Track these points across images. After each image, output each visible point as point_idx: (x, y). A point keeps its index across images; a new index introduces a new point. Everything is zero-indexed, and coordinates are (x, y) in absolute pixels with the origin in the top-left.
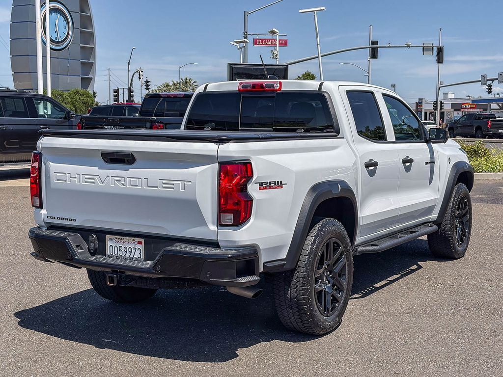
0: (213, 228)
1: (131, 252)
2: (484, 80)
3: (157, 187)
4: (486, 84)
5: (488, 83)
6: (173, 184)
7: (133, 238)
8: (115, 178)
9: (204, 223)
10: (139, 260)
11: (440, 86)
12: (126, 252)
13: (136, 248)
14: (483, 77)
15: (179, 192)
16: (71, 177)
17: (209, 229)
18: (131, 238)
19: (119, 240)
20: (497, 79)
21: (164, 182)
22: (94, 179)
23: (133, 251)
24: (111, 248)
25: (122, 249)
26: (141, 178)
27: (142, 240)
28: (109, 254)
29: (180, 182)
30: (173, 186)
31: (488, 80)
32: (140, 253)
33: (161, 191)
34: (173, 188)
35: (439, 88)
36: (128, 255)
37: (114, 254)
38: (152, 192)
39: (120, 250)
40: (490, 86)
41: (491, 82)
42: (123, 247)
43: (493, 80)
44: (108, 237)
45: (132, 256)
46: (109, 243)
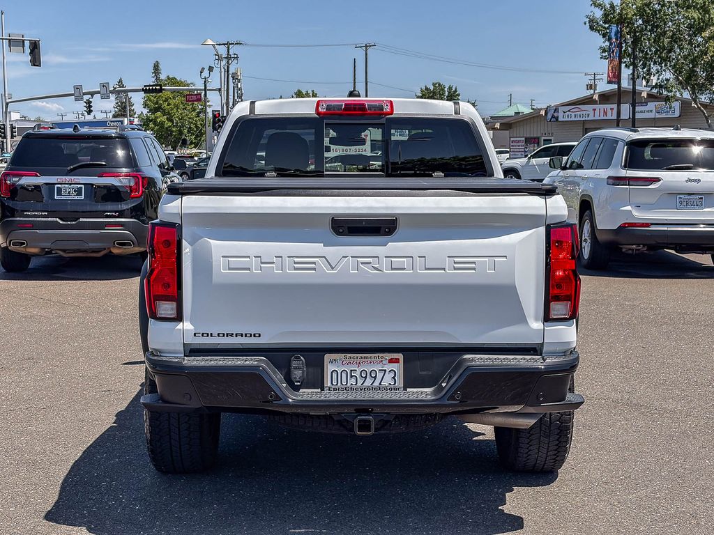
0: (537, 325)
1: (375, 378)
2: (78, 93)
3: (444, 269)
4: (82, 99)
5: (86, 97)
6: (474, 263)
7: (381, 355)
8: (359, 259)
9: (522, 319)
10: (392, 388)
11: (8, 101)
12: (366, 377)
13: (385, 371)
14: (78, 88)
15: (486, 273)
16: (262, 263)
17: (530, 327)
18: (377, 355)
19: (351, 361)
20: (98, 92)
21: (456, 260)
22: (314, 263)
23: (380, 376)
24: (335, 375)
25: (357, 374)
26: (412, 257)
27: (400, 356)
28: (329, 385)
29: (487, 259)
30: (473, 266)
31: (84, 94)
32: (394, 378)
33: (450, 275)
34: (474, 269)
35: (7, 104)
36: (368, 382)
37: (339, 384)
38: (435, 277)
39: (351, 376)
40: (89, 102)
41: (90, 96)
42: (359, 370)
43: (92, 94)
44: (327, 357)
45: (376, 384)
46: (329, 368)
